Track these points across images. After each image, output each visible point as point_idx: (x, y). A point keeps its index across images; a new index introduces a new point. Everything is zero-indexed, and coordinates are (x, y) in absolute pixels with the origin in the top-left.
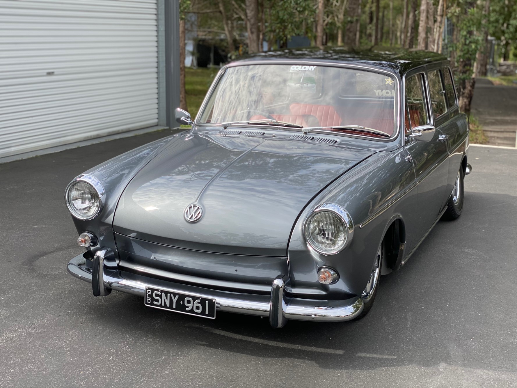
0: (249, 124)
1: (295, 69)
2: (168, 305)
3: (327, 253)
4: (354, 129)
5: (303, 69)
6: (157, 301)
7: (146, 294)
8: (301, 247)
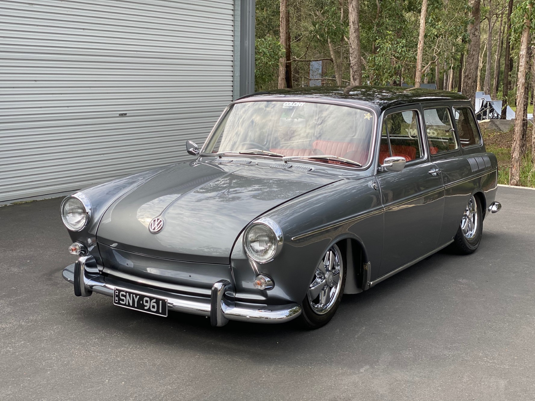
0: (240, 154)
1: (287, 105)
2: (131, 305)
3: (261, 261)
4: (328, 158)
5: (294, 105)
6: (123, 300)
7: (115, 294)
8: (241, 256)
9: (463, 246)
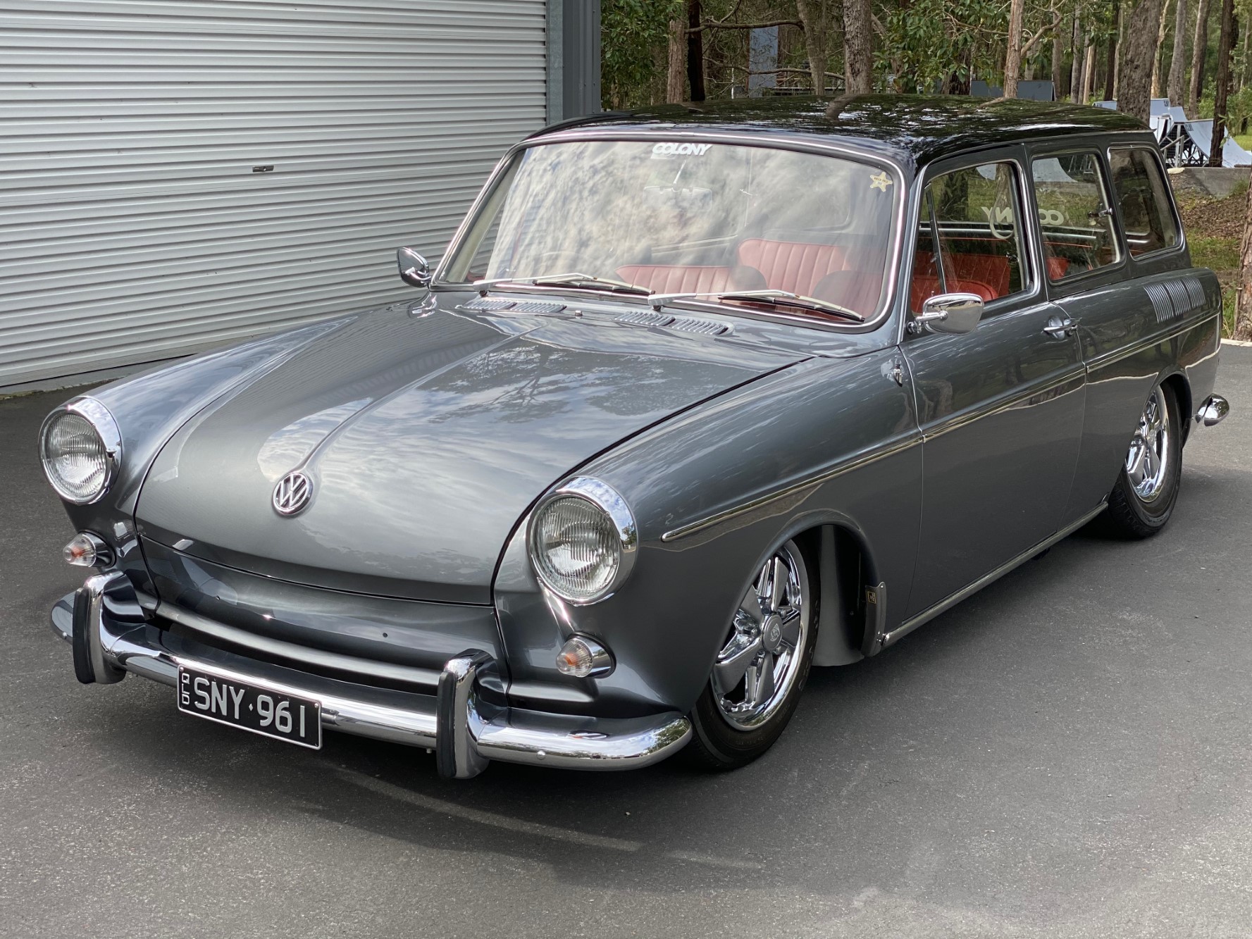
0: (536, 285)
1: (663, 151)
2: (224, 712)
3: (577, 600)
4: (773, 299)
5: (680, 151)
6: (202, 700)
7: (181, 682)
8: (523, 583)
9: (1132, 519)
